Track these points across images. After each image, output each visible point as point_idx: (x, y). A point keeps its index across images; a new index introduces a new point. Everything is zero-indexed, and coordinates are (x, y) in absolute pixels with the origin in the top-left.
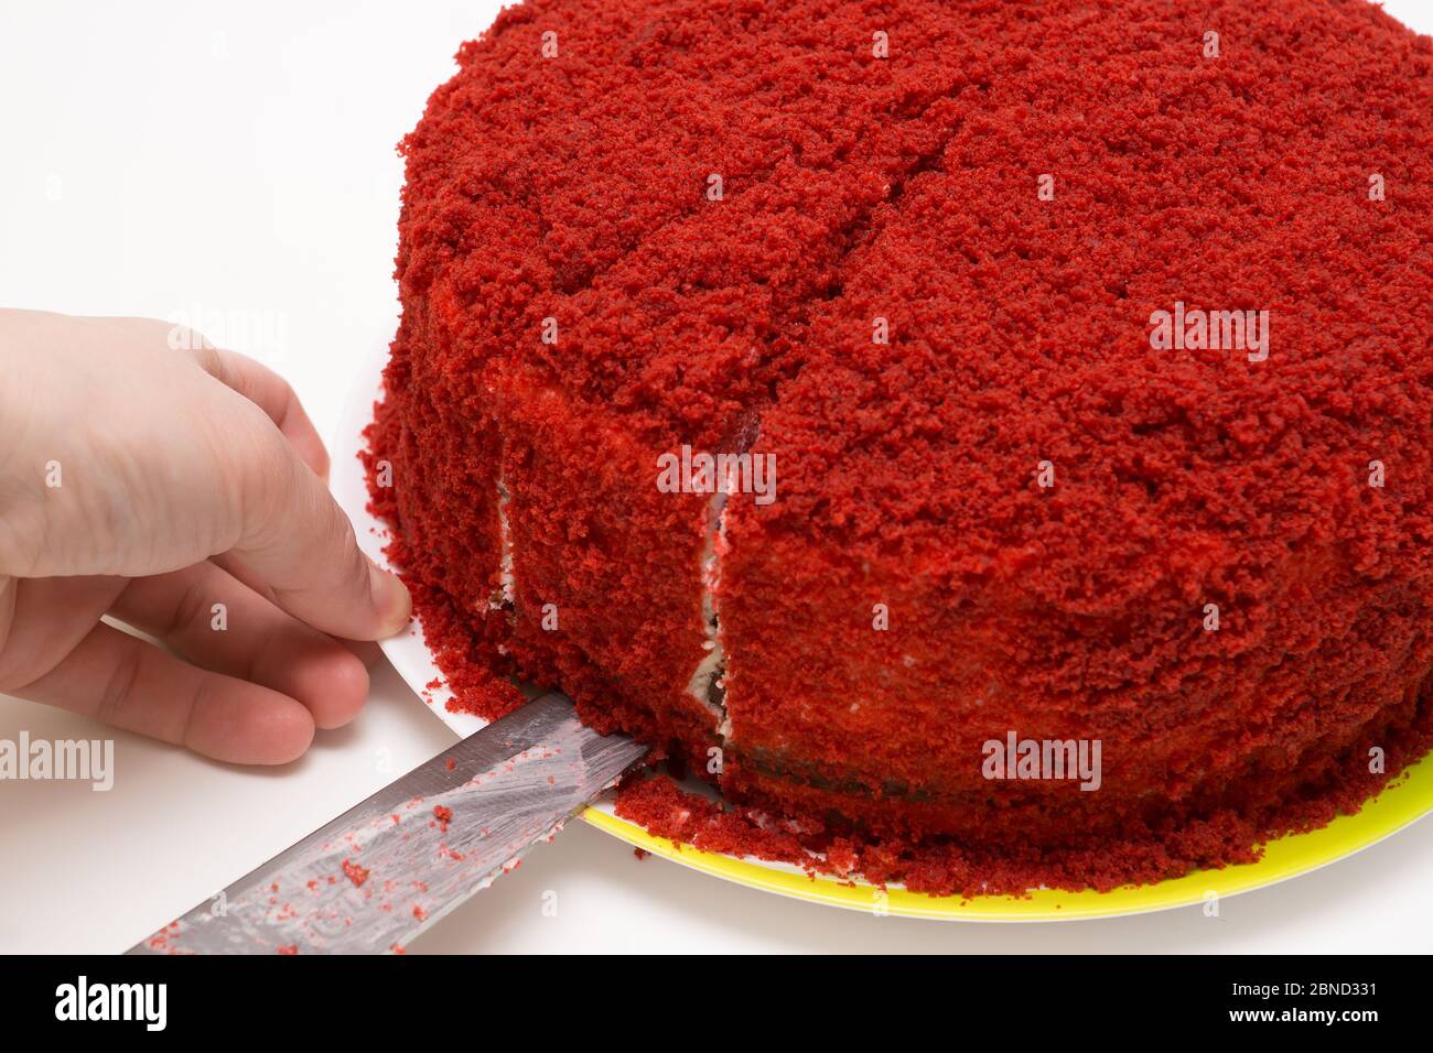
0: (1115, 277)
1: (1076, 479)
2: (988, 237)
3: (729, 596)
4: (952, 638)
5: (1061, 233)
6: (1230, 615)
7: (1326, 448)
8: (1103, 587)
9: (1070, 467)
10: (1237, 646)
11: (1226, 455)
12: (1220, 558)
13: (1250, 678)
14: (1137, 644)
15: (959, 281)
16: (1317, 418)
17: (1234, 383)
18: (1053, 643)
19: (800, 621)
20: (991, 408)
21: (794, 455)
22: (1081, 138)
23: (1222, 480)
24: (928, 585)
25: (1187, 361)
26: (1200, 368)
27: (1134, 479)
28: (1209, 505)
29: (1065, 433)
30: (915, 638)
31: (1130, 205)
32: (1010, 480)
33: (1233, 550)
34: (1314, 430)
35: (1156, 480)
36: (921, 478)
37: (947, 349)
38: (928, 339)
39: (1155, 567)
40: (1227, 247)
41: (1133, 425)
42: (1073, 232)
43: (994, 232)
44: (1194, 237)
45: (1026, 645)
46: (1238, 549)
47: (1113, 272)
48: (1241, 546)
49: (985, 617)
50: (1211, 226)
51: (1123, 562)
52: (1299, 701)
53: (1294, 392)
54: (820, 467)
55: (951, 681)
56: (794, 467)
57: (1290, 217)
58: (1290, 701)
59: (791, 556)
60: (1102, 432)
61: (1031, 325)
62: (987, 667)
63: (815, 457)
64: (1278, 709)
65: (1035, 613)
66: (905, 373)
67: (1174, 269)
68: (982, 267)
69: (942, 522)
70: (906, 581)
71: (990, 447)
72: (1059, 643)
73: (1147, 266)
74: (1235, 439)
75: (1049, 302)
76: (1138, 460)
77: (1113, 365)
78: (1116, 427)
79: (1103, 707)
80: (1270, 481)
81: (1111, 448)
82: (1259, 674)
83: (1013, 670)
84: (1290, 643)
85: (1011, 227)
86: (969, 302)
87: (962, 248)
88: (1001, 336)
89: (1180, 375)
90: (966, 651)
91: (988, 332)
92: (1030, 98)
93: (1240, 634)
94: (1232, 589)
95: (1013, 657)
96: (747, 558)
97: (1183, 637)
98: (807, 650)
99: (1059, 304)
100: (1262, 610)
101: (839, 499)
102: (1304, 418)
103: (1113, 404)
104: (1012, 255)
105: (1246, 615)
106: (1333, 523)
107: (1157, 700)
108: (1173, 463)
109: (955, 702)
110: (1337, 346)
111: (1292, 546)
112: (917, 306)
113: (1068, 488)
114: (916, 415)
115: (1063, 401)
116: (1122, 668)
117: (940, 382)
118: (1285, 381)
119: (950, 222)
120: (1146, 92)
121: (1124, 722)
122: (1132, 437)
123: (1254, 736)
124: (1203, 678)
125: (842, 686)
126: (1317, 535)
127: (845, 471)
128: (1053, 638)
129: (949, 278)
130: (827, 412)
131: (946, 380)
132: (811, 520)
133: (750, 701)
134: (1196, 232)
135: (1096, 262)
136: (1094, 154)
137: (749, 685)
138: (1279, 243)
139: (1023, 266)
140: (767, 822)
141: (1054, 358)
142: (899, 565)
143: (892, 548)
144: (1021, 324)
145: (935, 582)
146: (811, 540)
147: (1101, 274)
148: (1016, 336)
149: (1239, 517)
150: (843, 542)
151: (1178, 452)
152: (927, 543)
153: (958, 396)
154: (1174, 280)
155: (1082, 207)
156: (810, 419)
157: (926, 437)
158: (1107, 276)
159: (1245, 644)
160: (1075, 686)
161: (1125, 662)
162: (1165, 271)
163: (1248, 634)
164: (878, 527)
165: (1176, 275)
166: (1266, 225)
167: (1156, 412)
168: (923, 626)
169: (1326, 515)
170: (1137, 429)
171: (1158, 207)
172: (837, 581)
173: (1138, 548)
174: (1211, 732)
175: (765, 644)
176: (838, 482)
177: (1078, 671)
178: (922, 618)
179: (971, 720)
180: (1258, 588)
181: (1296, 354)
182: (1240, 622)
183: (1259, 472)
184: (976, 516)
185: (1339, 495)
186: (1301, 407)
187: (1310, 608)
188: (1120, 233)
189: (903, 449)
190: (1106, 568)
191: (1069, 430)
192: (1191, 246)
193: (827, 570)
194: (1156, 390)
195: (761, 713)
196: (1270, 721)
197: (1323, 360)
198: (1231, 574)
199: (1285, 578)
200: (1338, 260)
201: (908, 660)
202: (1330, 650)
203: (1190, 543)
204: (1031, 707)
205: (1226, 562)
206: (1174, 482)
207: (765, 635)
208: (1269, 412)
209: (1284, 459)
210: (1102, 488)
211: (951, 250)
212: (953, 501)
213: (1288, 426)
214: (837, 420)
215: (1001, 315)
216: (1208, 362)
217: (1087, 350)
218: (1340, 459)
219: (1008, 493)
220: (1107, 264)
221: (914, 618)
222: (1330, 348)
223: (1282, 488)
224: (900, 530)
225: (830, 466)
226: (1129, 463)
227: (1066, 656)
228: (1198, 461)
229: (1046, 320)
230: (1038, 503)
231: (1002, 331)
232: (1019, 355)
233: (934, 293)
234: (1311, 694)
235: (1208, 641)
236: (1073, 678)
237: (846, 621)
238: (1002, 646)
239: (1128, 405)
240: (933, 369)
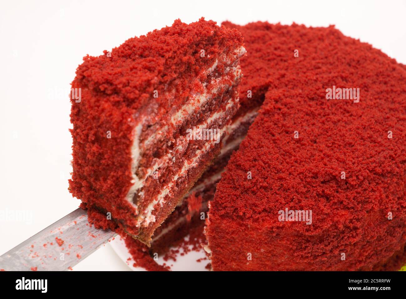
0: (313, 138)
1: (306, 198)
2: (277, 128)
3: (211, 236)
4: (275, 244)
5: (297, 126)
6: (351, 232)
7: (375, 184)
8: (315, 227)
9: (304, 194)
10: (354, 241)
11: (348, 188)
12: (348, 217)
13: (358, 248)
14: (326, 242)
15: (270, 142)
16: (372, 176)
17: (348, 167)
18: (303, 244)
19: (231, 241)
20: (281, 179)
21: (227, 196)
22: (301, 97)
23: (347, 195)
24: (267, 230)
25: (335, 162)
26: (339, 163)
27: (322, 196)
28: (344, 203)
29: (302, 185)
30: (264, 244)
31: (316, 116)
32: (288, 199)
33: (351, 214)
34: (371, 179)
35: (329, 197)
36: (263, 200)
37: (267, 163)
38: (262, 160)
39: (330, 221)
40: (344, 126)
41: (321, 181)
42: (301, 125)
43: (278, 127)
44: (334, 124)
45: (295, 244)
46: (352, 214)
47: (312, 136)
48: (354, 213)
49: (283, 238)
50: (339, 121)
51: (321, 221)
52: (372, 253)
53: (365, 169)
54: (235, 199)
55: (275, 256)
56: (227, 199)
57: (361, 116)
58: (369, 254)
59: (228, 224)
60: (313, 184)
61: (290, 154)
62: (285, 251)
63: (233, 196)
64: (366, 256)
65: (297, 236)
66: (256, 170)
67: (329, 134)
68: (275, 138)
69: (269, 212)
70: (261, 229)
71: (282, 190)
72: (304, 244)
73: (322, 134)
74: (350, 184)
75: (295, 147)
76: (323, 191)
77: (314, 164)
78: (316, 182)
79: (317, 260)
80: (360, 195)
81: (316, 188)
82: (360, 247)
83: (292, 251)
84: (368, 238)
85: (283, 125)
86: (273, 148)
87: (270, 132)
88: (282, 158)
89: (333, 166)
90: (278, 247)
91: (279, 156)
92: (286, 85)
93: (354, 237)
94: (352, 225)
95: (292, 248)
96: (216, 225)
97: (339, 240)
98: (234, 249)
99: (298, 147)
100: (360, 231)
101: (240, 208)
102: (368, 176)
103: (315, 176)
104: (284, 133)
105: (356, 232)
106: (379, 205)
107: (333, 257)
108: (333, 191)
109: (276, 261)
110: (376, 154)
111: (367, 212)
112: (258, 151)
113: (304, 201)
114: (260, 182)
115: (301, 175)
116: (322, 249)
117: (266, 172)
118: (362, 166)
119: (266, 125)
120: (318, 82)
121: (323, 263)
122: (321, 185)
123: (360, 264)
124: (345, 250)
125: (244, 258)
126: (374, 208)
127: (241, 199)
128: (302, 242)
129: (266, 141)
130: (235, 183)
131: (268, 172)
132: (233, 214)
133: (218, 264)
134: (334, 123)
135: (307, 134)
136: (305, 101)
137: (218, 259)
138: (358, 125)
139: (287, 136)
141: (298, 163)
142: (258, 225)
143: (257, 220)
144: (288, 154)
145: (269, 229)
146: (233, 219)
147: (309, 137)
148: (286, 157)
149: (352, 206)
150: (242, 220)
151: (334, 188)
152: (266, 219)
153: (271, 176)
154: (330, 137)
155: (302, 118)
156: (231, 185)
157: (263, 188)
158: (311, 138)
159: (356, 240)
160: (309, 255)
161: (323, 247)
162: (327, 135)
163: (357, 237)
164: (252, 215)
165: (330, 136)
166: (354, 119)
167: (327, 177)
168: (266, 241)
169: (377, 203)
170: (322, 182)
171: (324, 116)
172: (241, 231)
173: (325, 216)
174: (348, 264)
175: (222, 248)
176: (240, 203)
177: (310, 251)
178: (266, 239)
179: (281, 265)
180: (359, 225)
181: (365, 158)
182: (354, 234)
183: (357, 192)
185: (380, 197)
186: (368, 173)
187: (373, 228)
188: (314, 124)
189: (257, 192)
190: (316, 222)
191: (303, 184)
192: (334, 127)
193: (238, 228)
194: (327, 171)
195: (222, 267)
196: (364, 259)
197: (373, 159)
198: (351, 221)
199: (366, 221)
200: (375, 128)
201: (262, 250)
202: (380, 239)
203: (339, 214)
204: (297, 261)
205: (349, 218)
206: (334, 197)
207: (222, 246)
208: (359, 175)
209: (364, 188)
210: (314, 200)
211: (266, 132)
212: (272, 206)
213: (364, 179)
214: (238, 185)
215: (282, 152)
216: (341, 161)
217: (307, 160)
218: (379, 186)
219: (287, 203)
220: (311, 134)
221: (263, 239)
222: (375, 155)
223: (364, 196)
224: (258, 216)
225: (237, 198)
226: (321, 192)
227: (306, 247)
228: (340, 190)
229: (295, 152)
230: (296, 205)
231: (282, 156)
232: (287, 163)
233: (263, 146)
234: (375, 251)
235: (346, 240)
236: (309, 253)
237: (244, 241)
238: (288, 245)
239: (319, 175)
240: (264, 169)
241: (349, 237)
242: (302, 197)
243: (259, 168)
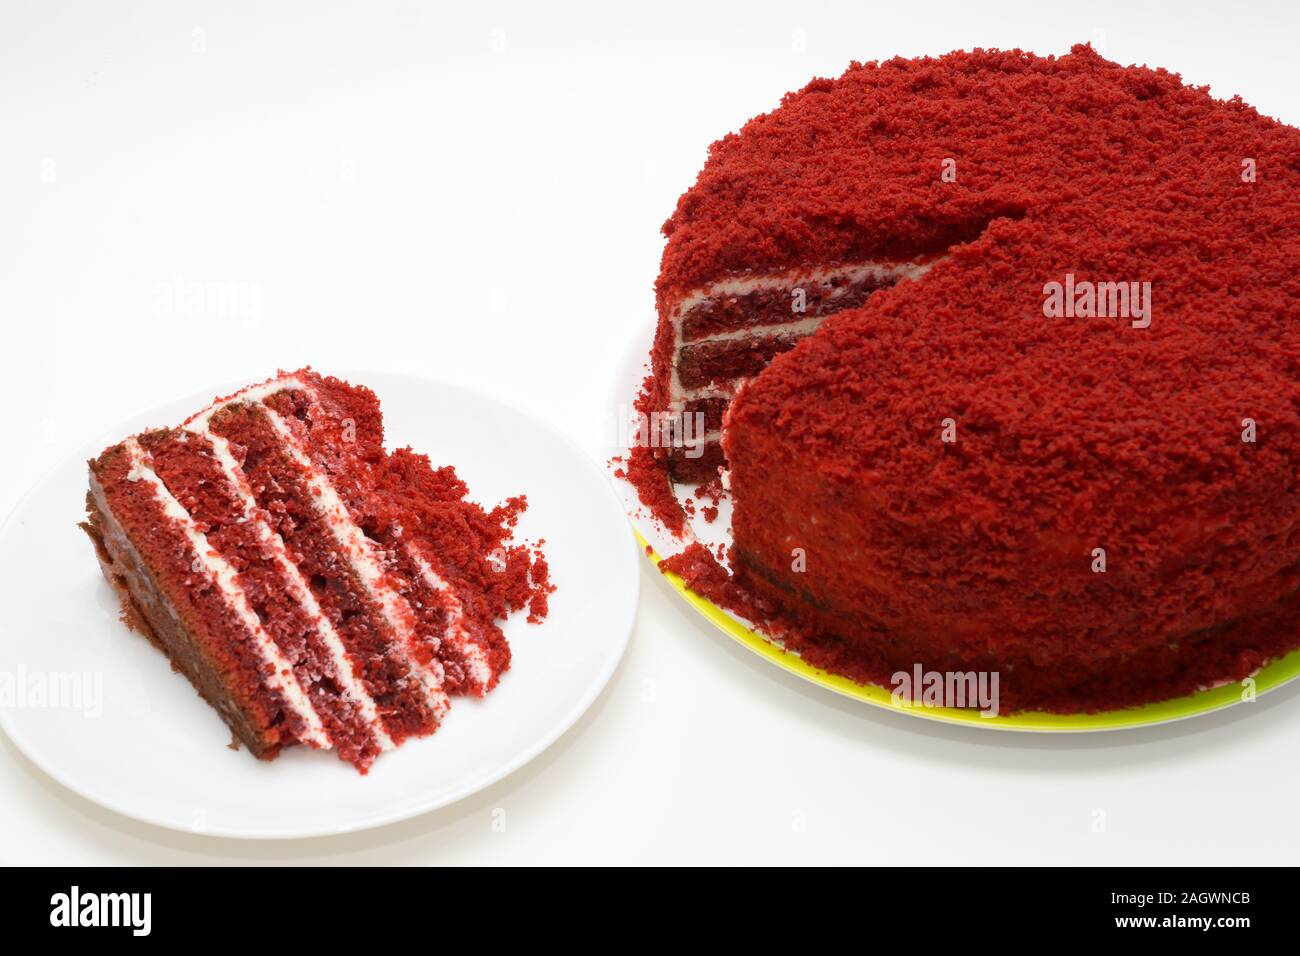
4: (833, 513)
7: (1083, 475)
8: (913, 508)
12: (989, 516)
13: (1009, 597)
14: (933, 552)
18: (885, 534)
19: (761, 477)
20: (894, 389)
23: (1005, 471)
27: (956, 454)
35: (968, 459)
41: (967, 423)
45: (871, 530)
46: (1002, 514)
55: (833, 539)
59: (759, 437)
62: (852, 538)
65: (876, 512)
66: (856, 355)
69: (837, 443)
72: (889, 535)
76: (959, 444)
80: (1034, 481)
93: (997, 566)
94: (995, 538)
95: (864, 536)
97: (962, 557)
101: (785, 412)
102: (1073, 452)
103: (961, 408)
105: (1002, 556)
108: (981, 452)
109: (836, 553)
111: (1044, 525)
114: (852, 380)
122: (963, 429)
125: (780, 524)
127: (799, 399)
128: (886, 531)
132: (771, 420)
145: (823, 475)
163: (1002, 568)
167: (982, 420)
169: (1068, 513)
170: (968, 426)
173: (939, 494)
177: (897, 556)
178: (818, 495)
179: (843, 567)
180: (1012, 542)
189: (836, 396)
194: (989, 408)
198: (995, 528)
205: (993, 520)
208: (1050, 441)
209: (1048, 471)
213: (1059, 453)
214: (807, 369)
223: (1041, 488)
225: (792, 394)
236: (894, 559)
238: (858, 527)
240: (874, 358)
241: (984, 561)
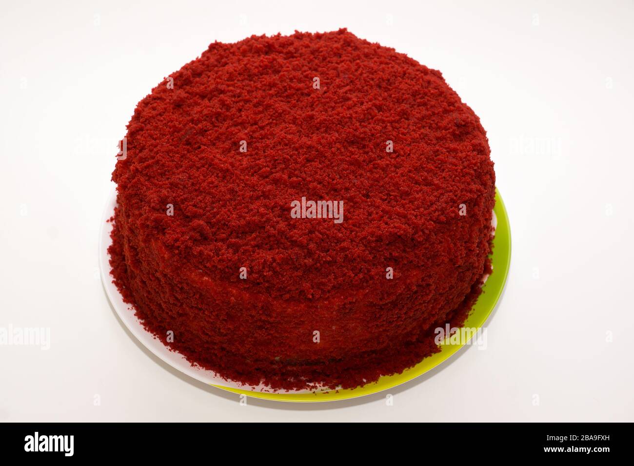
6: (425, 290)
7: (442, 234)
9: (372, 261)
10: (428, 298)
11: (415, 246)
16: (438, 226)
19: (300, 324)
20: (343, 249)
21: (288, 278)
22: (340, 143)
23: (415, 254)
24: (338, 307)
26: (400, 219)
27: (390, 260)
28: (413, 262)
29: (368, 252)
30: (336, 322)
31: (361, 164)
32: (356, 271)
33: (423, 273)
34: (437, 230)
35: (397, 259)
36: (330, 277)
39: (402, 285)
40: (394, 172)
44: (384, 171)
47: (363, 190)
49: (356, 311)
51: (393, 286)
53: (429, 220)
54: (298, 281)
55: (348, 330)
56: (290, 282)
57: (409, 155)
58: (442, 305)
59: (295, 308)
60: (378, 248)
62: (358, 324)
63: (295, 278)
64: (439, 308)
65: (370, 306)
66: (315, 244)
67: (381, 184)
69: (339, 289)
71: (347, 261)
73: (373, 185)
74: (417, 240)
75: (348, 206)
76: (390, 254)
77: (375, 225)
78: (382, 246)
79: (393, 325)
80: (429, 250)
81: (382, 253)
82: (433, 301)
83: (366, 323)
84: (440, 291)
85: (329, 183)
87: (317, 194)
89: (396, 225)
90: (351, 321)
92: (318, 129)
93: (428, 295)
94: (424, 284)
97: (412, 300)
99: (351, 206)
100: (432, 286)
104: (332, 192)
105: (429, 289)
107: (407, 319)
108: (401, 252)
110: (436, 200)
114: (323, 257)
115: (364, 241)
118: (425, 217)
120: (354, 120)
121: (399, 327)
126: (444, 260)
127: (306, 280)
130: (295, 263)
131: (327, 243)
132: (299, 297)
135: (357, 188)
136: (345, 147)
138: (409, 166)
140: (294, 379)
146: (300, 302)
147: (360, 192)
149: (423, 263)
150: (311, 302)
151: (401, 249)
152: (336, 296)
153: (332, 247)
154: (382, 188)
155: (347, 169)
157: (327, 263)
158: (362, 192)
162: (379, 186)
163: (430, 294)
164: (321, 295)
168: (338, 318)
169: (446, 254)
171: (370, 162)
172: (311, 313)
174: (422, 321)
176: (305, 284)
178: (337, 316)
181: (426, 207)
182: (428, 291)
183: (426, 248)
184: (349, 285)
185: (448, 247)
186: (432, 225)
187: (445, 280)
188: (361, 175)
189: (322, 269)
191: (368, 250)
192: (384, 174)
193: (308, 310)
196: (437, 312)
197: (434, 206)
198: (423, 280)
199: (437, 275)
200: (427, 167)
201: (334, 328)
202: (451, 288)
203: (410, 275)
206: (402, 258)
209: (431, 242)
210: (382, 265)
212: (341, 281)
213: (430, 232)
214: (299, 265)
216: (401, 217)
217: (365, 221)
218: (445, 236)
219: (356, 275)
220: (361, 188)
221: (335, 317)
222: (435, 202)
223: (433, 251)
227: (380, 315)
234: (447, 300)
235: (419, 300)
236: (384, 321)
239: (383, 238)
242: (370, 266)
243: (318, 242)
